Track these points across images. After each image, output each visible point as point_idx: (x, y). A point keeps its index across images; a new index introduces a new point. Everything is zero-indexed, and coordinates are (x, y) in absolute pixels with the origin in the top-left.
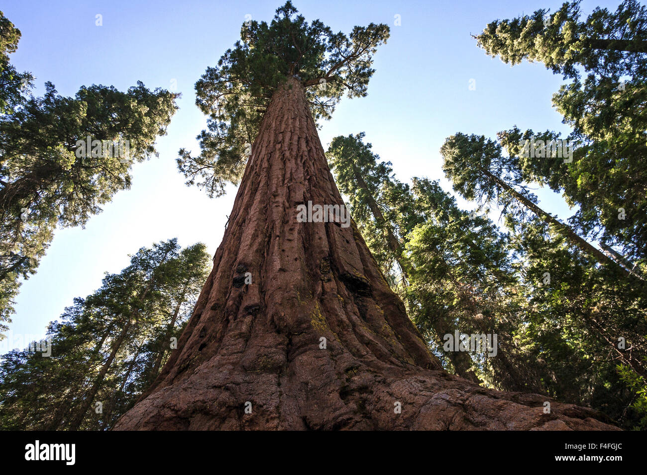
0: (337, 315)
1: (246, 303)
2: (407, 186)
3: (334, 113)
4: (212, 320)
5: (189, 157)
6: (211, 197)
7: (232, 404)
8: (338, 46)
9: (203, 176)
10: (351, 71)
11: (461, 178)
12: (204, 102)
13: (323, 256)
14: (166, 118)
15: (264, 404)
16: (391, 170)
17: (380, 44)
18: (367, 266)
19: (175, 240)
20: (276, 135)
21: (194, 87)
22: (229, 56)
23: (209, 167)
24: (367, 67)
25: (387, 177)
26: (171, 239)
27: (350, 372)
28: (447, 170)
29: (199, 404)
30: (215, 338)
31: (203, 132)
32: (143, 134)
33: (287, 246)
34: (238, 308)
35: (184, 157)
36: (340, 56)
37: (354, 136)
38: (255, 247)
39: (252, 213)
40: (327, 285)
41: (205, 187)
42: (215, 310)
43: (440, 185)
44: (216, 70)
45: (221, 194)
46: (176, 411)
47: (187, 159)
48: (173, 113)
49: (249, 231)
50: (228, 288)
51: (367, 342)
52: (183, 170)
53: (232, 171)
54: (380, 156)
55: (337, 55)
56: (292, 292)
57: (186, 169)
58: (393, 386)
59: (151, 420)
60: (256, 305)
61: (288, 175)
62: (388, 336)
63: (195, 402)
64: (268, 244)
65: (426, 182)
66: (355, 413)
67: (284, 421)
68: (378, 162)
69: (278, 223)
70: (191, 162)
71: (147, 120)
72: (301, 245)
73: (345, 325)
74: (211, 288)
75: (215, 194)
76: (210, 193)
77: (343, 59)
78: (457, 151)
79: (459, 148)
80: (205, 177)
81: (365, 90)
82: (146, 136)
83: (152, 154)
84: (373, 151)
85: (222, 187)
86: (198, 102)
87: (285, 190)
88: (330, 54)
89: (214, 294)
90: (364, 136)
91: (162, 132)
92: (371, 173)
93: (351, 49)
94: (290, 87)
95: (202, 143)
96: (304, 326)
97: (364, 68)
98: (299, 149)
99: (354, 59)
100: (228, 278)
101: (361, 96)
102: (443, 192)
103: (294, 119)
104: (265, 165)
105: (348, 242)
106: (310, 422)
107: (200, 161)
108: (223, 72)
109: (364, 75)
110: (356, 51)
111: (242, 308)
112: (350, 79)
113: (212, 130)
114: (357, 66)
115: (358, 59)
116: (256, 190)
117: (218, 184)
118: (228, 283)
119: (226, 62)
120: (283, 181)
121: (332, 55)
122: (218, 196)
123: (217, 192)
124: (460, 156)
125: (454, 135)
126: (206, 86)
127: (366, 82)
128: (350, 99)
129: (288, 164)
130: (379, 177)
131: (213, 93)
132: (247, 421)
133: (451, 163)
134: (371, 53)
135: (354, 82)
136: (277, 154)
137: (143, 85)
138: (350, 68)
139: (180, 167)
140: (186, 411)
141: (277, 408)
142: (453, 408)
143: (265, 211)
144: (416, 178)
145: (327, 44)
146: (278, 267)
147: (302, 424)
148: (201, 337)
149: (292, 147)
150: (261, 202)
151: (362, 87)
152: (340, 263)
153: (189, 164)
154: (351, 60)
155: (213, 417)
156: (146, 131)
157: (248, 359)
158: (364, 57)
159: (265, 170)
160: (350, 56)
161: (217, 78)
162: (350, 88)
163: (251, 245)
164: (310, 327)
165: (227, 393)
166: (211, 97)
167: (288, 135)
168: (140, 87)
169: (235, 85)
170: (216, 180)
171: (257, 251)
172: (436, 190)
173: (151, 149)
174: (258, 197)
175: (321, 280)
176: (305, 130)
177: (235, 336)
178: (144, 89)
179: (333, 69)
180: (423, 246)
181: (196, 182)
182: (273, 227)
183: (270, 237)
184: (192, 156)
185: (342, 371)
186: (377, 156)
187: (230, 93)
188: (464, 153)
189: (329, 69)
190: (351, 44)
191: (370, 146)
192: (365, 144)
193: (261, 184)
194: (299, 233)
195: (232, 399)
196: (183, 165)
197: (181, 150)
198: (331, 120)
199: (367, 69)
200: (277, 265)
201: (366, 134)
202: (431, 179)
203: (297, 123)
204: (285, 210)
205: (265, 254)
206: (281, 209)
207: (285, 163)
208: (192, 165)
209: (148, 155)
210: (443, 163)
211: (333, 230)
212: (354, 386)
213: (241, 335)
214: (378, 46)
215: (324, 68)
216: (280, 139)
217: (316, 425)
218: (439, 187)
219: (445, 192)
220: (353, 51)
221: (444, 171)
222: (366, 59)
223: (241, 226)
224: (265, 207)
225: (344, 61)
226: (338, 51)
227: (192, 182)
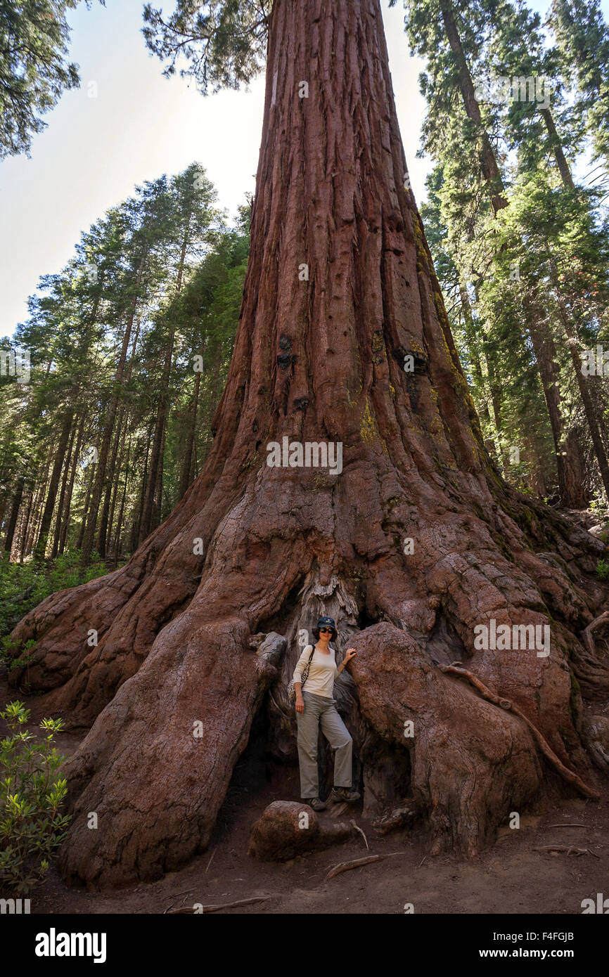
0: (386, 416)
1: (296, 395)
4: (261, 409)
5: (161, 22)
6: (204, 93)
9: (188, 56)
13: (375, 327)
20: (309, 28)
23: (195, 38)
27: (392, 501)
29: (276, 531)
30: (268, 433)
33: (334, 308)
34: (286, 400)
35: (153, 24)
38: (297, 308)
39: (288, 238)
40: (378, 368)
41: (193, 76)
46: (260, 538)
47: (159, 25)
49: (288, 276)
50: (271, 361)
51: (413, 452)
52: (155, 50)
56: (341, 391)
58: (423, 533)
60: (305, 398)
61: (332, 151)
62: (435, 432)
64: (311, 297)
66: (391, 547)
70: (165, 31)
73: (394, 429)
76: (201, 86)
80: (191, 58)
87: (329, 189)
89: (257, 370)
96: (354, 437)
98: (346, 73)
100: (269, 346)
104: (297, 121)
105: (408, 284)
106: (357, 549)
111: (290, 404)
116: (288, 180)
118: (271, 354)
120: (326, 166)
122: (215, 91)
139: (150, 44)
140: (267, 538)
141: (333, 533)
142: (454, 575)
143: (304, 234)
146: (326, 347)
147: (352, 550)
148: (254, 431)
149: (335, 72)
150: (298, 214)
152: (395, 331)
153: (162, 36)
155: (286, 541)
157: (305, 476)
159: (297, 132)
163: (292, 305)
164: (359, 439)
165: (293, 519)
167: (329, 29)
171: (300, 314)
174: (293, 204)
175: (373, 363)
181: (178, 68)
183: (313, 286)
184: (165, 17)
185: (385, 501)
194: (348, 285)
196: (153, 39)
197: (146, 9)
200: (325, 343)
204: (330, 236)
205: (310, 316)
206: (325, 234)
207: (325, 119)
211: (390, 269)
212: (393, 519)
216: (316, 41)
217: (363, 551)
224: (303, 225)
227: (172, 70)
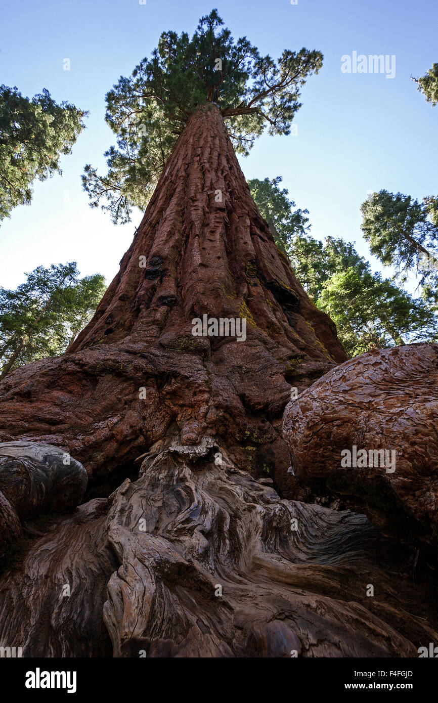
0: (266, 316)
1: (162, 293)
2: (321, 244)
3: (252, 149)
4: (119, 309)
5: (95, 176)
6: (115, 223)
7: (150, 371)
8: (264, 73)
9: (108, 199)
10: (275, 104)
11: (381, 239)
12: (114, 118)
13: (249, 258)
14: (72, 135)
15: (191, 377)
16: (307, 220)
17: (311, 74)
18: (294, 285)
19: (74, 264)
20: (194, 150)
21: (105, 99)
22: (144, 67)
23: (115, 189)
24: (293, 100)
25: (301, 227)
26: (70, 262)
27: (294, 360)
28: (366, 229)
29: (110, 363)
30: (123, 325)
31: (112, 149)
32: (46, 148)
33: (207, 245)
34: (150, 300)
35: (90, 175)
36: (265, 85)
37: (271, 180)
38: (171, 244)
39: (168, 213)
40: (253, 289)
41: (109, 211)
42: (123, 300)
43: (355, 247)
44: (129, 81)
45: (126, 221)
46: (82, 366)
47: (93, 177)
48: (79, 132)
49: (165, 228)
50: (138, 282)
51: (303, 347)
52: (87, 189)
53: (141, 191)
54: (296, 203)
55: (261, 83)
56: (216, 283)
57: (91, 188)
59: (51, 373)
60: (173, 296)
61: (208, 184)
62: (321, 352)
63: (105, 360)
64: (185, 243)
65: (341, 243)
67: (217, 395)
68: (293, 210)
69: (197, 224)
70: (97, 181)
71: (51, 132)
72: (223, 247)
73: (276, 327)
74: (118, 284)
75: (120, 220)
76: (114, 219)
77: (268, 88)
78: (379, 209)
79: (382, 206)
80: (110, 201)
81: (289, 127)
82: (49, 149)
83: (56, 172)
84: (289, 198)
85: (127, 213)
86: (108, 117)
87: (205, 197)
88: (254, 80)
89: (122, 286)
90: (281, 180)
91: (66, 151)
92: (284, 221)
93: (278, 78)
94: (210, 109)
95: (110, 161)
97: (290, 101)
98: (219, 164)
99: (280, 90)
100: (138, 273)
101: (283, 133)
102: (357, 256)
103: (214, 138)
104: (182, 174)
105: (273, 257)
106: (249, 400)
107: (106, 182)
108: (137, 85)
109: (289, 108)
110: (283, 81)
111: (155, 299)
112: (274, 112)
113: (121, 147)
114: (283, 97)
115: (284, 91)
116: (172, 196)
117: (123, 210)
118: (139, 278)
119: (141, 74)
120: (203, 189)
121: (256, 83)
122: (122, 223)
123: (122, 218)
124: (382, 215)
125: (378, 192)
126: (117, 99)
127: (291, 117)
128: (271, 137)
129: (208, 175)
130: (293, 226)
131: (124, 109)
132: (168, 393)
133: (372, 222)
134: (299, 85)
135: (277, 116)
136: (196, 165)
137: (49, 95)
138: (274, 99)
139: (85, 185)
140: (94, 367)
141: (207, 382)
143: (182, 213)
144: (330, 237)
145: (253, 68)
146: (199, 262)
147: (240, 401)
148: (107, 323)
149: (211, 161)
150: (178, 205)
151: (285, 124)
153: (94, 183)
154: (276, 91)
156: (50, 144)
157: (166, 339)
158: (290, 89)
159: (182, 178)
160: (276, 86)
161: (130, 90)
162: (272, 123)
163: (167, 241)
165: (144, 361)
166: (123, 113)
167: (207, 151)
168: (46, 97)
169: (148, 102)
170: (122, 206)
171: (173, 247)
172: (350, 253)
173: (54, 165)
174: (174, 200)
175: (247, 282)
176: (225, 149)
177: (147, 323)
178: (50, 100)
179: (255, 100)
180: (343, 292)
181: (100, 204)
182: (191, 227)
183: (188, 237)
184: (98, 174)
185: (284, 358)
186: (293, 203)
187: (143, 110)
188: (386, 213)
189: (251, 99)
190: (279, 71)
191: (286, 192)
192: (281, 190)
193: (178, 190)
194: (221, 236)
195: (150, 366)
196: (88, 184)
197: (87, 166)
198: (248, 157)
199: (293, 102)
200: (198, 260)
201: (283, 178)
202: (347, 241)
203: (217, 142)
204: (204, 215)
205: (183, 252)
206: (200, 212)
207: (204, 174)
208: (98, 185)
209: (51, 172)
210: (362, 221)
212: (302, 371)
213: (154, 322)
214: (308, 76)
215: (246, 97)
216: (199, 151)
217: (259, 404)
218: (354, 250)
219: (360, 256)
220: (280, 80)
221: (363, 230)
222: (294, 91)
223: (154, 227)
224: (182, 210)
225: (268, 91)
226: (263, 78)
227: (96, 204)
